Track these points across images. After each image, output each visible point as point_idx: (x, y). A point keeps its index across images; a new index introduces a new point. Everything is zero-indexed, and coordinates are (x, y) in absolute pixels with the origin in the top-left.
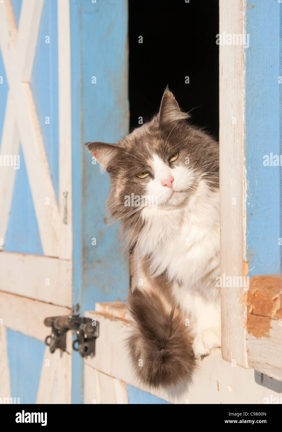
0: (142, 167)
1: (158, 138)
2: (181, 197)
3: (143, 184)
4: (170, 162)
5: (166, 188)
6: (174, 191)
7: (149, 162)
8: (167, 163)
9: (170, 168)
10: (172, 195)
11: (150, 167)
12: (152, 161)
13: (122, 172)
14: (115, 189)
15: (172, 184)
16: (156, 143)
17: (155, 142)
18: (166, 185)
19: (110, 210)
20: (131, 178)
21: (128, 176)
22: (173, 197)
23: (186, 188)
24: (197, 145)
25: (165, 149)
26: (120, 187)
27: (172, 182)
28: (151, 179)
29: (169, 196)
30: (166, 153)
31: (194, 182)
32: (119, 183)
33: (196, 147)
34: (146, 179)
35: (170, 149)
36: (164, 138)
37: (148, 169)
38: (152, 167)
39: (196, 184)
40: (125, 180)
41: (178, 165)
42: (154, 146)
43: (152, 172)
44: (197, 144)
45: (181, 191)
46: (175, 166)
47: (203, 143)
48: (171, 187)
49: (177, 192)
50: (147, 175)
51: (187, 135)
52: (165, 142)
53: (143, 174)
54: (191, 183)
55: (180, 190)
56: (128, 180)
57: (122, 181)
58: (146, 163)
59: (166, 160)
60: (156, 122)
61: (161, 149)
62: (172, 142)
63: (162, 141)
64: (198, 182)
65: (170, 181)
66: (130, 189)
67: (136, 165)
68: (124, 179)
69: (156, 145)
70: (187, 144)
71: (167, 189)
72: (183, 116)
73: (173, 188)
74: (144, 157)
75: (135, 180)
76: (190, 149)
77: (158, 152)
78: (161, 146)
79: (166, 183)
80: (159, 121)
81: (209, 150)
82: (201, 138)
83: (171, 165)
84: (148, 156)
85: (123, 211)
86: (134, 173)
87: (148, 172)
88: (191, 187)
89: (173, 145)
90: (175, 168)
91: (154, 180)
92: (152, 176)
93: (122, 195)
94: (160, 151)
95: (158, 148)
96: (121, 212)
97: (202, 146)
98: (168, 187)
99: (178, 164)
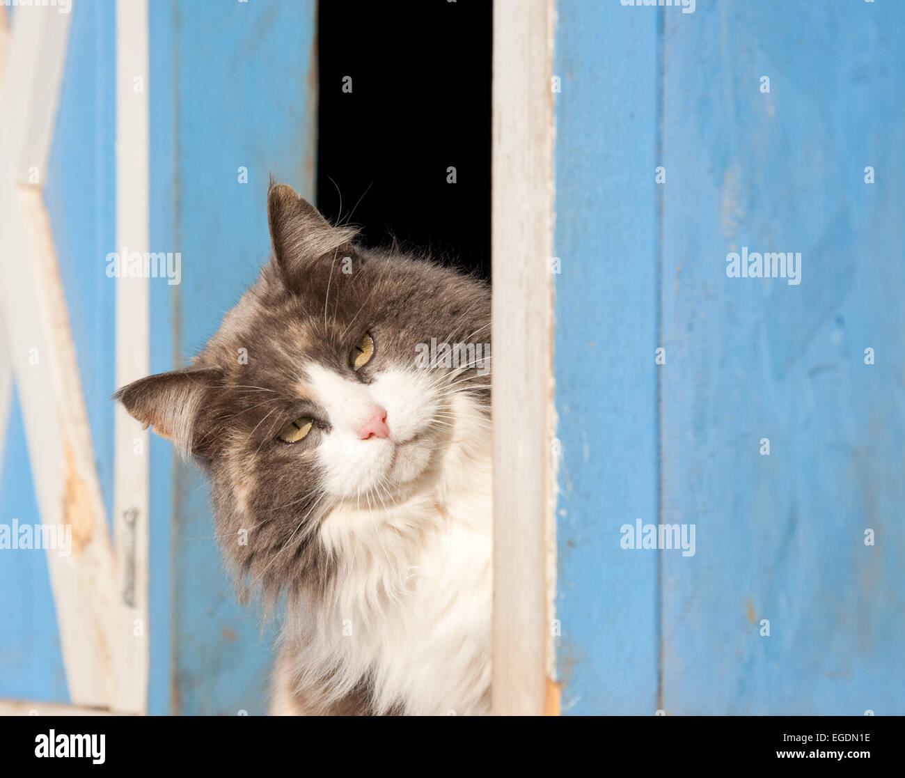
0: (287, 409)
1: (301, 318)
2: (419, 454)
3: (306, 454)
4: (357, 372)
5: (374, 442)
6: (397, 445)
7: (302, 389)
8: (351, 375)
9: (363, 386)
10: (395, 456)
11: (307, 401)
12: (310, 385)
13: (237, 442)
14: (232, 492)
15: (387, 426)
16: (300, 333)
17: (295, 331)
18: (371, 435)
19: (235, 556)
20: (268, 448)
21: (258, 446)
22: (400, 460)
23: (426, 423)
24: (413, 298)
25: (329, 338)
26: (241, 482)
27: (384, 420)
28: (323, 433)
29: (389, 462)
30: (337, 347)
31: (442, 403)
32: (237, 473)
33: (411, 305)
34: (309, 440)
35: (342, 333)
36: (317, 312)
37: (308, 409)
38: (313, 400)
39: (445, 407)
40: (252, 461)
41: (383, 369)
42: (297, 344)
43: (319, 414)
44: (409, 297)
45: (416, 438)
46: (376, 376)
47: (425, 287)
48: (386, 435)
49: (406, 442)
50: (309, 425)
51: (373, 279)
52: (322, 321)
53: (296, 426)
54: (433, 408)
55: (409, 436)
56: (259, 458)
57: (244, 466)
58: (295, 393)
59: (345, 365)
60: (273, 277)
61: (320, 342)
62: (342, 315)
63: (313, 322)
64: (449, 399)
65: (379, 419)
66: (276, 480)
67: (269, 410)
68: (250, 457)
69: (302, 339)
70: (385, 305)
71: (376, 444)
72: (340, 237)
73: (393, 435)
74: (285, 379)
75: (281, 452)
76: (397, 315)
77: (315, 354)
78: (316, 335)
79: (369, 429)
80: (279, 273)
81: (445, 299)
82: (412, 274)
83: (362, 376)
84: (293, 375)
85: (272, 546)
86: (270, 433)
87: (308, 418)
88: (437, 418)
89: (347, 322)
90: (376, 381)
91: (333, 433)
92: (321, 424)
93: (256, 502)
94: (319, 350)
95: (310, 345)
96: (265, 549)
97: (426, 295)
98: (378, 437)
99: (382, 366)
